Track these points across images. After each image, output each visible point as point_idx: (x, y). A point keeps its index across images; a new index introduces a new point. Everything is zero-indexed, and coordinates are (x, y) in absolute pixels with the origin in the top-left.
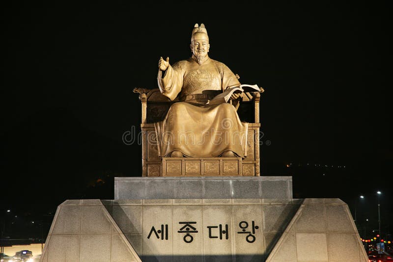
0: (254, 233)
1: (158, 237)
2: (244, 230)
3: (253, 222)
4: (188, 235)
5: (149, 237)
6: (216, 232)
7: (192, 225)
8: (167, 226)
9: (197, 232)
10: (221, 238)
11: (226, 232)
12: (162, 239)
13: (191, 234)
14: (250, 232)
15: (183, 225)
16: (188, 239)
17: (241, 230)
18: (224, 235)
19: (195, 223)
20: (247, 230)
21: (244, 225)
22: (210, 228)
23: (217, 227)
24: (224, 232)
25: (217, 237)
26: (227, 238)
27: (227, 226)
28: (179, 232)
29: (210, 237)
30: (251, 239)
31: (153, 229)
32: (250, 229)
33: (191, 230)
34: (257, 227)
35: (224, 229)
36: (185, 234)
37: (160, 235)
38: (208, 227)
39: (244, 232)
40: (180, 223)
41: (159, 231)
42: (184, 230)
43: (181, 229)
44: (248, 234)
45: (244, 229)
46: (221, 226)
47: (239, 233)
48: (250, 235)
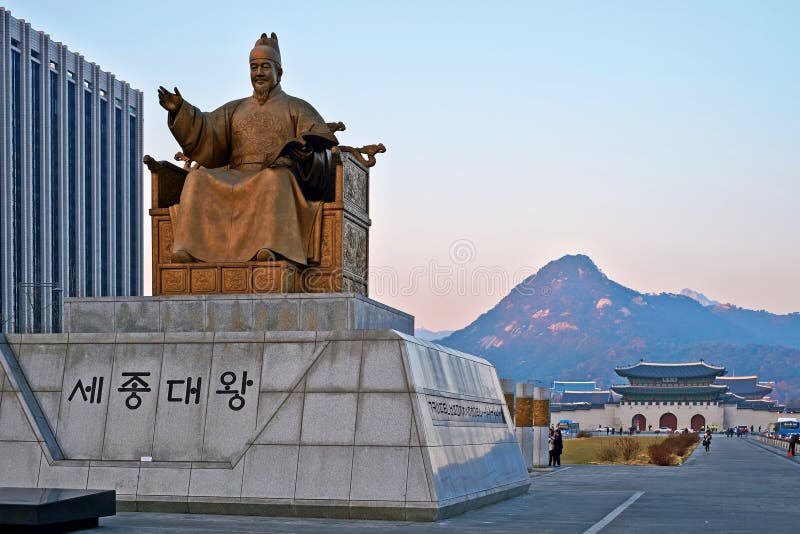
0: (243, 392)
1: (85, 399)
2: (227, 388)
3: (245, 374)
4: (134, 395)
5: (70, 399)
6: (180, 391)
7: (141, 377)
8: (102, 379)
9: (149, 390)
10: (187, 402)
11: (197, 391)
12: (92, 401)
13: (138, 394)
14: (237, 392)
15: (128, 378)
16: (133, 402)
17: (222, 387)
18: (193, 397)
19: (148, 374)
20: (233, 387)
21: (228, 379)
22: (171, 383)
23: (182, 382)
24: (193, 391)
25: (180, 400)
26: (197, 402)
27: (200, 380)
28: (120, 390)
29: (170, 399)
30: (237, 403)
31: (79, 384)
32: (237, 386)
33: (140, 386)
34: (250, 383)
35: (194, 385)
36: (130, 393)
37: (88, 394)
38: (168, 382)
39: (227, 391)
40: (124, 374)
41: (88, 389)
42: (129, 386)
43: (124, 386)
44: (234, 395)
45: (228, 385)
46: (189, 380)
47: (219, 392)
48: (237, 397)
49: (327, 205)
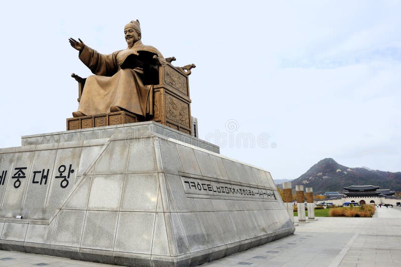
0: (69, 177)
2: (61, 174)
3: (71, 165)
4: (18, 180)
6: (38, 177)
7: (23, 170)
8: (6, 171)
9: (25, 177)
10: (41, 184)
12: (0, 184)
13: (20, 179)
14: (65, 177)
15: (17, 171)
16: (17, 184)
17: (59, 174)
18: (44, 180)
19: (26, 168)
20: (64, 174)
21: (62, 169)
22: (35, 173)
23: (40, 172)
24: (45, 177)
26: (46, 183)
27: (48, 170)
28: (13, 177)
29: (33, 182)
30: (64, 183)
32: (65, 174)
33: (21, 175)
34: (73, 171)
35: (45, 174)
36: (16, 179)
39: (61, 176)
40: (16, 169)
42: (17, 175)
43: (15, 175)
44: (63, 179)
45: (61, 173)
46: (44, 170)
47: (56, 177)
48: (65, 180)
49: (155, 86)
